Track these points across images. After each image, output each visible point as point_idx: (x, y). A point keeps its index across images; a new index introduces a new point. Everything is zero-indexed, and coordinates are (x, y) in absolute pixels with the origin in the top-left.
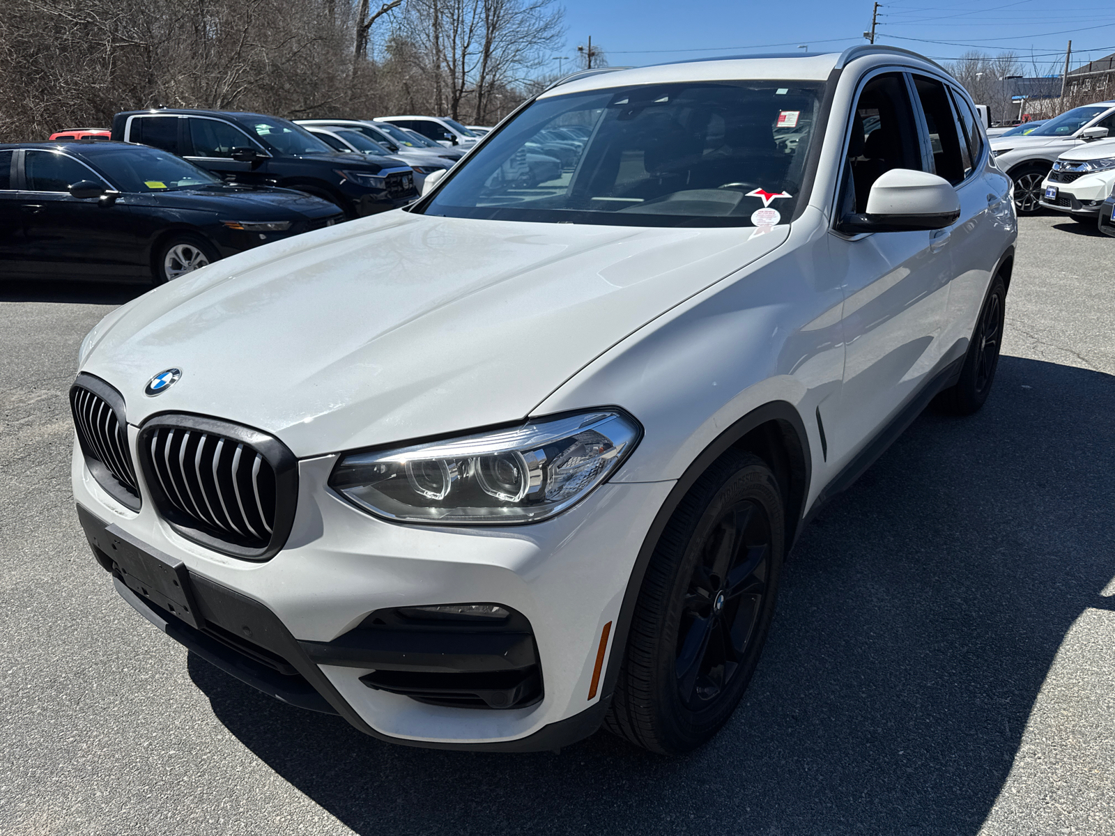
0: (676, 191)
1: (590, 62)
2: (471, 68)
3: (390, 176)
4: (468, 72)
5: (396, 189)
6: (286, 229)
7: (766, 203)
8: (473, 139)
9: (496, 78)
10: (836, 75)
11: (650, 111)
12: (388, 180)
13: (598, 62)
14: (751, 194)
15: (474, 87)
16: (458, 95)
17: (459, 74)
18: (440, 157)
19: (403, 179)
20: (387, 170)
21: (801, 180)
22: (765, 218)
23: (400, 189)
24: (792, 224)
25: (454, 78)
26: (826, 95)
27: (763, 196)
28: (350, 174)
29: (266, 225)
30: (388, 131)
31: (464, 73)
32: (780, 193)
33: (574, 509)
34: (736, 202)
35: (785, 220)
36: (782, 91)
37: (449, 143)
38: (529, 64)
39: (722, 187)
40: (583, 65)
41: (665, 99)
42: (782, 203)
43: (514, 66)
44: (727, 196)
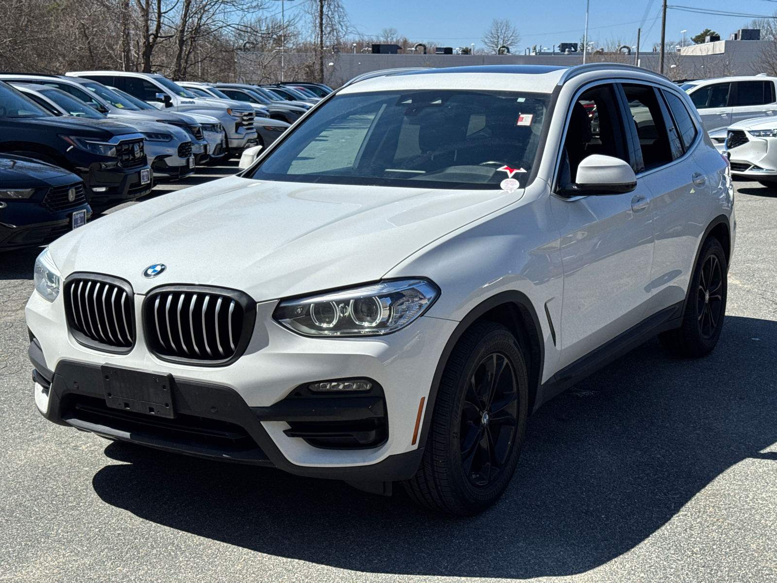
0: (450, 166)
1: (322, 7)
2: (168, 9)
3: (123, 143)
4: (165, 13)
5: (127, 157)
6: (28, 197)
7: (510, 175)
8: (191, 100)
9: (203, 22)
10: (558, 89)
11: (429, 110)
12: (119, 148)
13: (332, 7)
14: (501, 169)
15: (173, 32)
16: (151, 40)
17: (154, 16)
18: (158, 121)
19: (135, 147)
20: (118, 137)
21: (533, 161)
22: (510, 185)
23: (131, 157)
24: (526, 188)
25: (146, 21)
26: (550, 104)
27: (508, 171)
28: (78, 140)
29: (6, 192)
30: (94, 90)
31: (160, 15)
32: (519, 169)
33: (406, 328)
34: (491, 175)
35: (523, 185)
36: (521, 100)
37: (162, 104)
38: (245, 7)
39: (482, 164)
40: (313, 11)
41: (439, 102)
42: (520, 176)
43: (226, 8)
44: (484, 170)
